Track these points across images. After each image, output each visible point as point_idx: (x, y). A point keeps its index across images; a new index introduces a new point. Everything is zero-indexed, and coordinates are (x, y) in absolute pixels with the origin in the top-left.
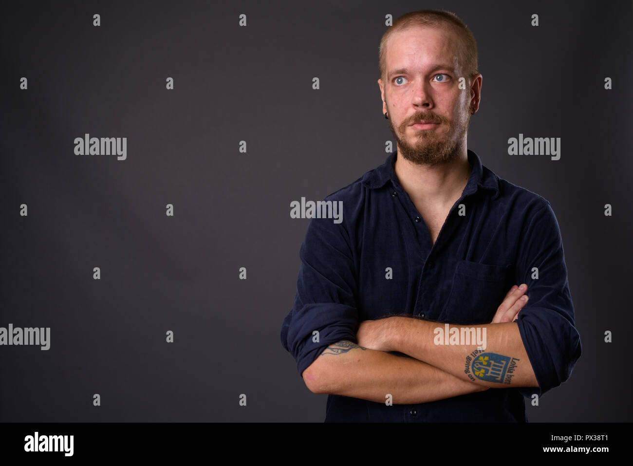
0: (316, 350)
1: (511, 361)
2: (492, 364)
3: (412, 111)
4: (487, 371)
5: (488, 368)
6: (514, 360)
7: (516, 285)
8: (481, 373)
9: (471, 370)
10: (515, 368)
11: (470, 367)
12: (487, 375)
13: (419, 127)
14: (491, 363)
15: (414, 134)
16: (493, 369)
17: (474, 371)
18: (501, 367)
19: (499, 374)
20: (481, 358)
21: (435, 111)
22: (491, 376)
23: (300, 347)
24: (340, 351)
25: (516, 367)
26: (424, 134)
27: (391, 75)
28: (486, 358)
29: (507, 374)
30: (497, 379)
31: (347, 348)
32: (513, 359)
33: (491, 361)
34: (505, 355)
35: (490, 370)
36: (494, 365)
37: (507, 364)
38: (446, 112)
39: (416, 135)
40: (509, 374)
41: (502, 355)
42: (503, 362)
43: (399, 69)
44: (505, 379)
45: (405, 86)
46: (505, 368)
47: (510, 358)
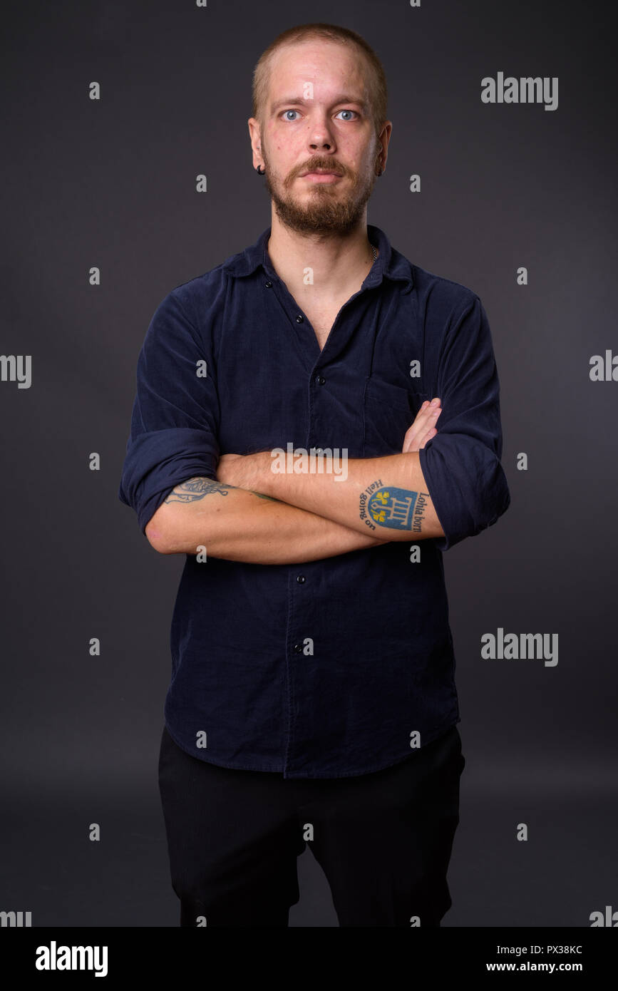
0: (159, 495)
1: (418, 497)
2: (394, 503)
3: (305, 156)
4: (388, 513)
5: (389, 508)
6: (422, 496)
7: (427, 400)
8: (381, 517)
9: (367, 513)
10: (425, 507)
11: (366, 509)
12: (388, 518)
13: (315, 179)
14: (392, 501)
15: (306, 189)
16: (396, 510)
17: (371, 515)
18: (406, 506)
19: (404, 517)
20: (379, 495)
21: (337, 157)
22: (394, 520)
23: (138, 494)
24: (190, 498)
25: (426, 505)
26: (319, 189)
27: (278, 106)
28: (386, 495)
29: (414, 515)
30: (402, 523)
31: (201, 494)
32: (421, 494)
33: (392, 499)
34: (409, 490)
35: (393, 512)
36: (397, 504)
37: (413, 503)
38: (352, 161)
39: (309, 190)
40: (418, 515)
41: (406, 489)
42: (407, 499)
43: (291, 98)
44: (413, 524)
45: (298, 122)
46: (412, 508)
47: (417, 493)
